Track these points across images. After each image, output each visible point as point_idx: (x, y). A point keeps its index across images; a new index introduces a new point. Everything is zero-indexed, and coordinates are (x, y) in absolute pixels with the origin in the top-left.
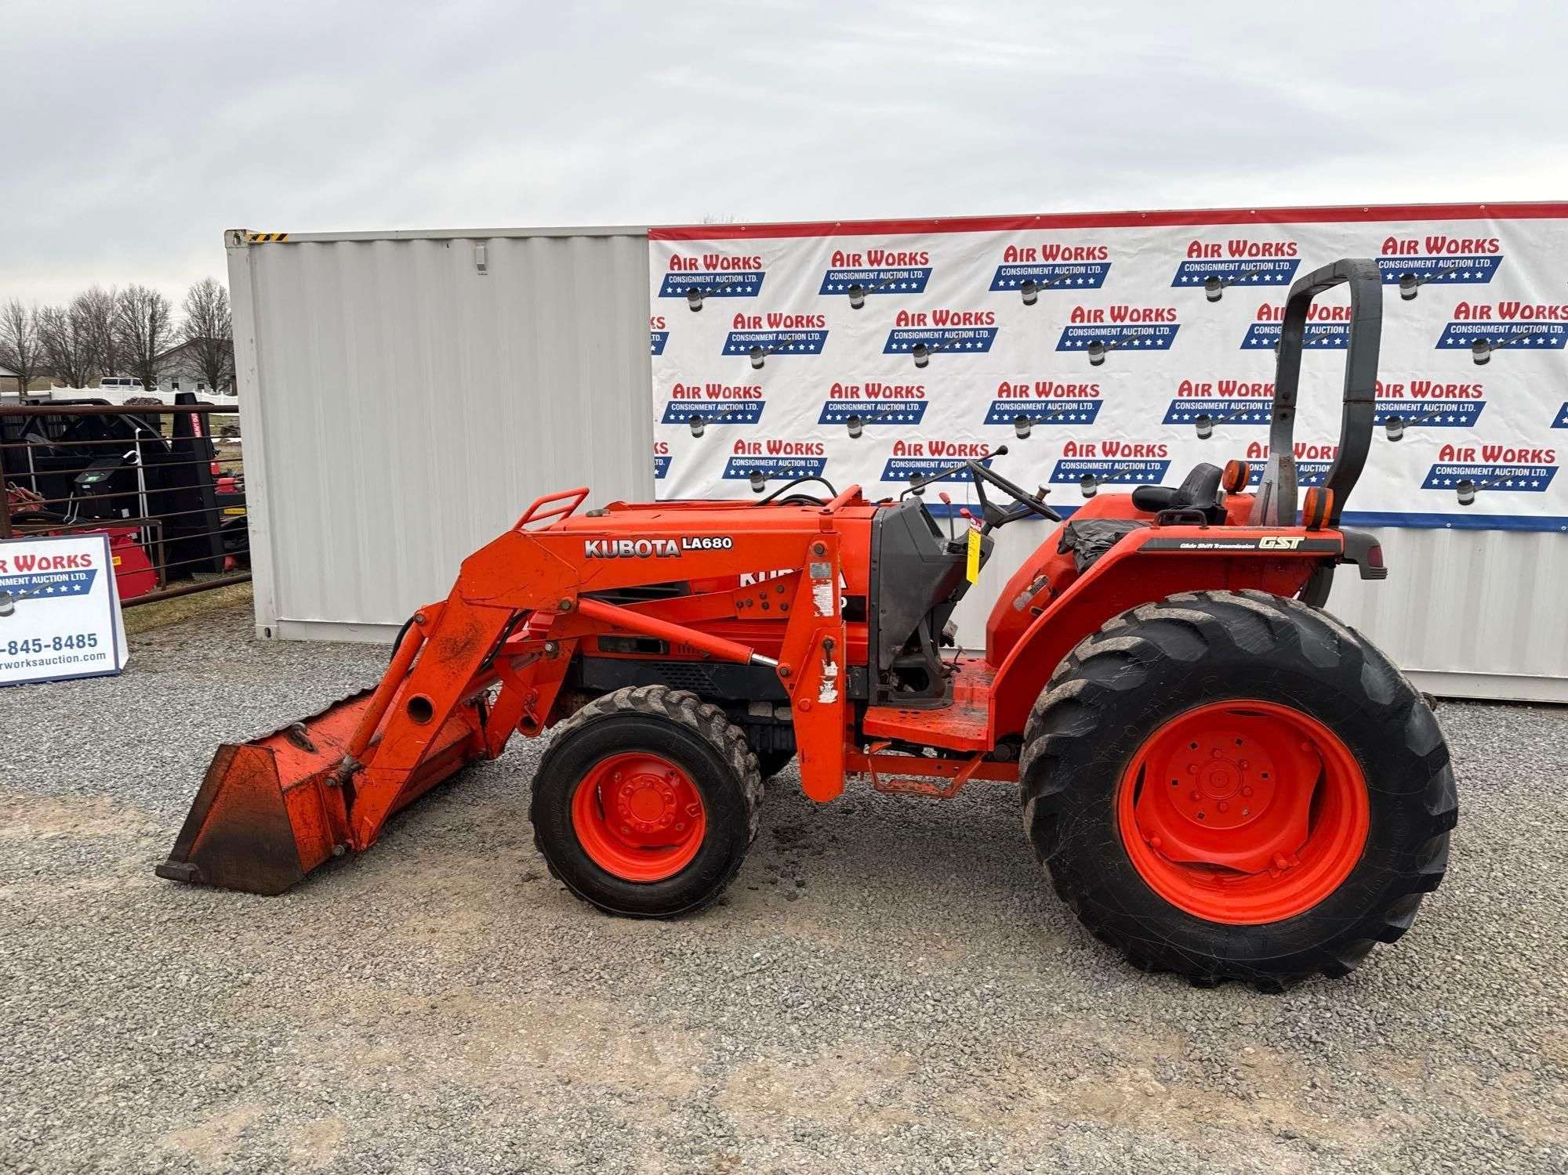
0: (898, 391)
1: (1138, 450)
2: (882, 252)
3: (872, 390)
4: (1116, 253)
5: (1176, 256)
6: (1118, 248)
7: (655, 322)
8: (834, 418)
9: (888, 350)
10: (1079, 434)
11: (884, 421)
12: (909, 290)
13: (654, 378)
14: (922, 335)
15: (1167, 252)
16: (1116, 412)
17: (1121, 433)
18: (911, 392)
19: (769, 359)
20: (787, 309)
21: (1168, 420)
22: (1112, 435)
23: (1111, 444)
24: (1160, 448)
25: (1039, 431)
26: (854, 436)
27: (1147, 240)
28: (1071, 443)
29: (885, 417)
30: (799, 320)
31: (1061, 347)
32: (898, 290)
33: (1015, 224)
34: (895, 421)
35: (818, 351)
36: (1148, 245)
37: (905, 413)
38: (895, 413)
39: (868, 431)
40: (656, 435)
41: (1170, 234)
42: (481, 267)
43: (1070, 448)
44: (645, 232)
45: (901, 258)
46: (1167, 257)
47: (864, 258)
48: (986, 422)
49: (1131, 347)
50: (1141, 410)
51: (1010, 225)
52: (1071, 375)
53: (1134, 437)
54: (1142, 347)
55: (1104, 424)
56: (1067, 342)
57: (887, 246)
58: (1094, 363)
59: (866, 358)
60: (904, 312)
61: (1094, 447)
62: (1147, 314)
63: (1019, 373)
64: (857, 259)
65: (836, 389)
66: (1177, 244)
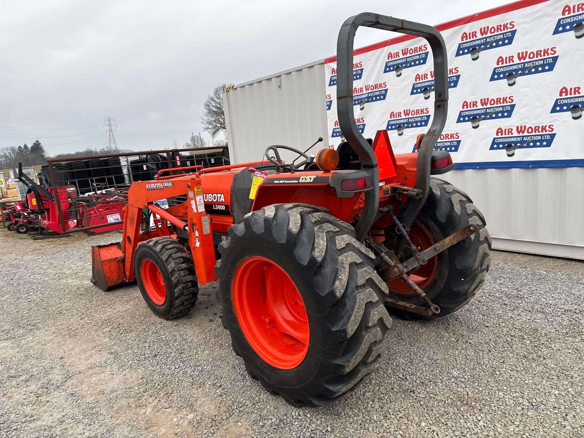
0: (417, 112)
1: (537, 129)
2: (408, 49)
3: (406, 113)
4: (519, 24)
5: (555, 17)
6: (520, 20)
7: (328, 97)
8: (392, 128)
9: (412, 93)
10: (504, 123)
11: (412, 127)
12: (420, 64)
13: (328, 119)
14: (426, 84)
15: (549, 15)
16: (522, 110)
17: (526, 120)
18: (423, 111)
19: (366, 105)
20: (372, 83)
21: (554, 111)
22: (521, 122)
23: (521, 127)
24: (549, 127)
25: (483, 124)
26: (400, 135)
27: (537, 12)
28: (500, 128)
29: (412, 125)
30: (376, 86)
31: (492, 79)
32: (415, 65)
33: (466, 20)
34: (417, 126)
35: (384, 98)
36: (537, 15)
37: (421, 122)
38: (416, 122)
39: (406, 132)
40: (330, 143)
41: (549, 5)
42: (280, 87)
43: (499, 131)
44: (323, 61)
45: (415, 50)
46: (550, 19)
47: (401, 53)
48: (457, 122)
49: (530, 73)
50: (537, 107)
51: (463, 22)
52: (498, 93)
53: (534, 122)
54: (537, 72)
55: (517, 117)
56: (495, 76)
57: (408, 46)
58: (510, 85)
59: (404, 99)
60: (418, 75)
61: (512, 129)
62: (538, 53)
63: (472, 96)
64: (397, 54)
65: (392, 115)
66: (555, 10)
